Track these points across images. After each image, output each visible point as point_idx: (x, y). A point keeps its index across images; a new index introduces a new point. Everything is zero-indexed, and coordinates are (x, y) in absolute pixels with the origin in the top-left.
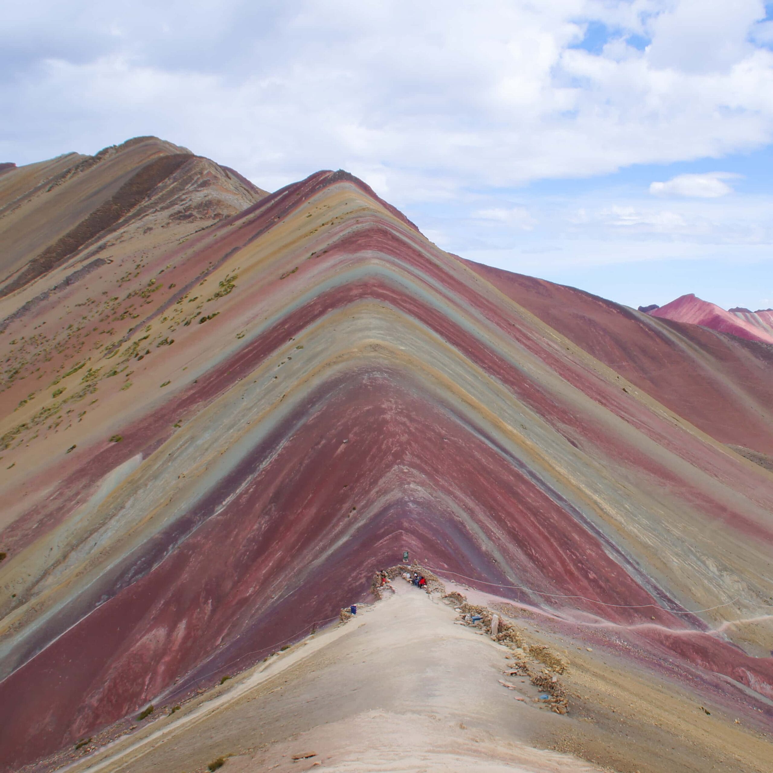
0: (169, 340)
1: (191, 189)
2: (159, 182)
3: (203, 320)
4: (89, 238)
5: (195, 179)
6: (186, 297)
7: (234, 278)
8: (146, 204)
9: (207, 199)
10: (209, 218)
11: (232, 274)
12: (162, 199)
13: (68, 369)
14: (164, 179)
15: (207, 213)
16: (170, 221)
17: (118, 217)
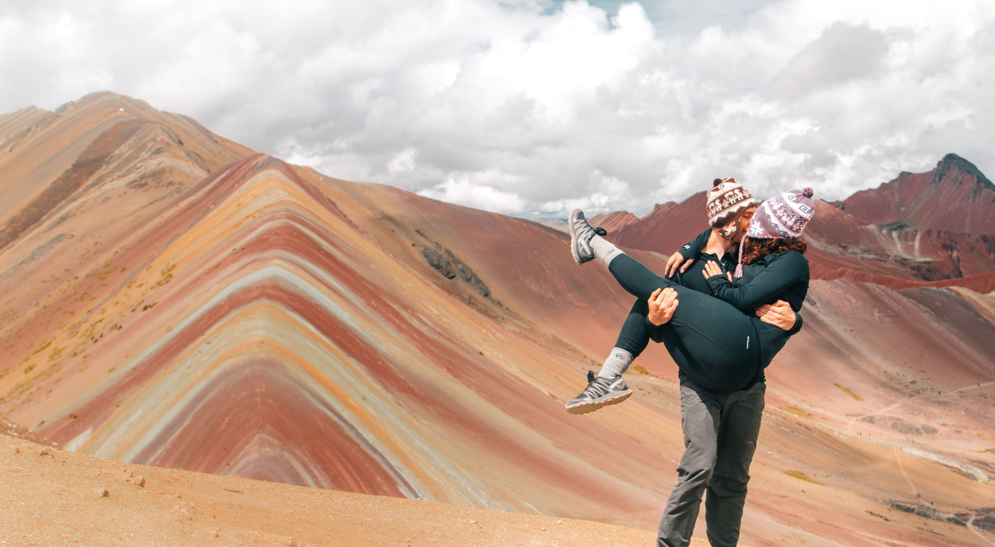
0: (118, 326)
1: (146, 156)
2: (116, 149)
3: (145, 308)
4: (51, 208)
5: (149, 146)
6: (135, 282)
7: (174, 267)
8: (104, 173)
9: (161, 166)
10: (163, 186)
11: (173, 263)
12: (118, 168)
13: (37, 347)
14: (121, 145)
15: (160, 182)
16: (127, 190)
17: (78, 185)
